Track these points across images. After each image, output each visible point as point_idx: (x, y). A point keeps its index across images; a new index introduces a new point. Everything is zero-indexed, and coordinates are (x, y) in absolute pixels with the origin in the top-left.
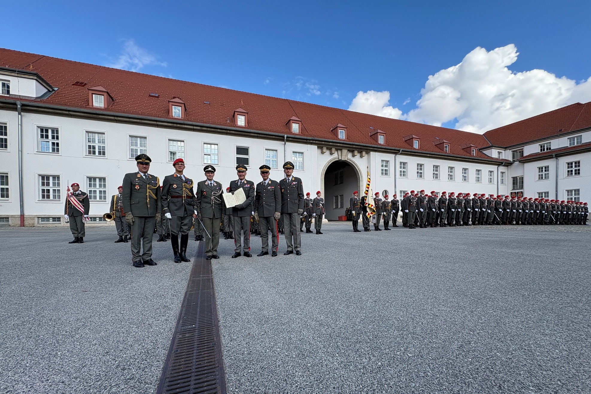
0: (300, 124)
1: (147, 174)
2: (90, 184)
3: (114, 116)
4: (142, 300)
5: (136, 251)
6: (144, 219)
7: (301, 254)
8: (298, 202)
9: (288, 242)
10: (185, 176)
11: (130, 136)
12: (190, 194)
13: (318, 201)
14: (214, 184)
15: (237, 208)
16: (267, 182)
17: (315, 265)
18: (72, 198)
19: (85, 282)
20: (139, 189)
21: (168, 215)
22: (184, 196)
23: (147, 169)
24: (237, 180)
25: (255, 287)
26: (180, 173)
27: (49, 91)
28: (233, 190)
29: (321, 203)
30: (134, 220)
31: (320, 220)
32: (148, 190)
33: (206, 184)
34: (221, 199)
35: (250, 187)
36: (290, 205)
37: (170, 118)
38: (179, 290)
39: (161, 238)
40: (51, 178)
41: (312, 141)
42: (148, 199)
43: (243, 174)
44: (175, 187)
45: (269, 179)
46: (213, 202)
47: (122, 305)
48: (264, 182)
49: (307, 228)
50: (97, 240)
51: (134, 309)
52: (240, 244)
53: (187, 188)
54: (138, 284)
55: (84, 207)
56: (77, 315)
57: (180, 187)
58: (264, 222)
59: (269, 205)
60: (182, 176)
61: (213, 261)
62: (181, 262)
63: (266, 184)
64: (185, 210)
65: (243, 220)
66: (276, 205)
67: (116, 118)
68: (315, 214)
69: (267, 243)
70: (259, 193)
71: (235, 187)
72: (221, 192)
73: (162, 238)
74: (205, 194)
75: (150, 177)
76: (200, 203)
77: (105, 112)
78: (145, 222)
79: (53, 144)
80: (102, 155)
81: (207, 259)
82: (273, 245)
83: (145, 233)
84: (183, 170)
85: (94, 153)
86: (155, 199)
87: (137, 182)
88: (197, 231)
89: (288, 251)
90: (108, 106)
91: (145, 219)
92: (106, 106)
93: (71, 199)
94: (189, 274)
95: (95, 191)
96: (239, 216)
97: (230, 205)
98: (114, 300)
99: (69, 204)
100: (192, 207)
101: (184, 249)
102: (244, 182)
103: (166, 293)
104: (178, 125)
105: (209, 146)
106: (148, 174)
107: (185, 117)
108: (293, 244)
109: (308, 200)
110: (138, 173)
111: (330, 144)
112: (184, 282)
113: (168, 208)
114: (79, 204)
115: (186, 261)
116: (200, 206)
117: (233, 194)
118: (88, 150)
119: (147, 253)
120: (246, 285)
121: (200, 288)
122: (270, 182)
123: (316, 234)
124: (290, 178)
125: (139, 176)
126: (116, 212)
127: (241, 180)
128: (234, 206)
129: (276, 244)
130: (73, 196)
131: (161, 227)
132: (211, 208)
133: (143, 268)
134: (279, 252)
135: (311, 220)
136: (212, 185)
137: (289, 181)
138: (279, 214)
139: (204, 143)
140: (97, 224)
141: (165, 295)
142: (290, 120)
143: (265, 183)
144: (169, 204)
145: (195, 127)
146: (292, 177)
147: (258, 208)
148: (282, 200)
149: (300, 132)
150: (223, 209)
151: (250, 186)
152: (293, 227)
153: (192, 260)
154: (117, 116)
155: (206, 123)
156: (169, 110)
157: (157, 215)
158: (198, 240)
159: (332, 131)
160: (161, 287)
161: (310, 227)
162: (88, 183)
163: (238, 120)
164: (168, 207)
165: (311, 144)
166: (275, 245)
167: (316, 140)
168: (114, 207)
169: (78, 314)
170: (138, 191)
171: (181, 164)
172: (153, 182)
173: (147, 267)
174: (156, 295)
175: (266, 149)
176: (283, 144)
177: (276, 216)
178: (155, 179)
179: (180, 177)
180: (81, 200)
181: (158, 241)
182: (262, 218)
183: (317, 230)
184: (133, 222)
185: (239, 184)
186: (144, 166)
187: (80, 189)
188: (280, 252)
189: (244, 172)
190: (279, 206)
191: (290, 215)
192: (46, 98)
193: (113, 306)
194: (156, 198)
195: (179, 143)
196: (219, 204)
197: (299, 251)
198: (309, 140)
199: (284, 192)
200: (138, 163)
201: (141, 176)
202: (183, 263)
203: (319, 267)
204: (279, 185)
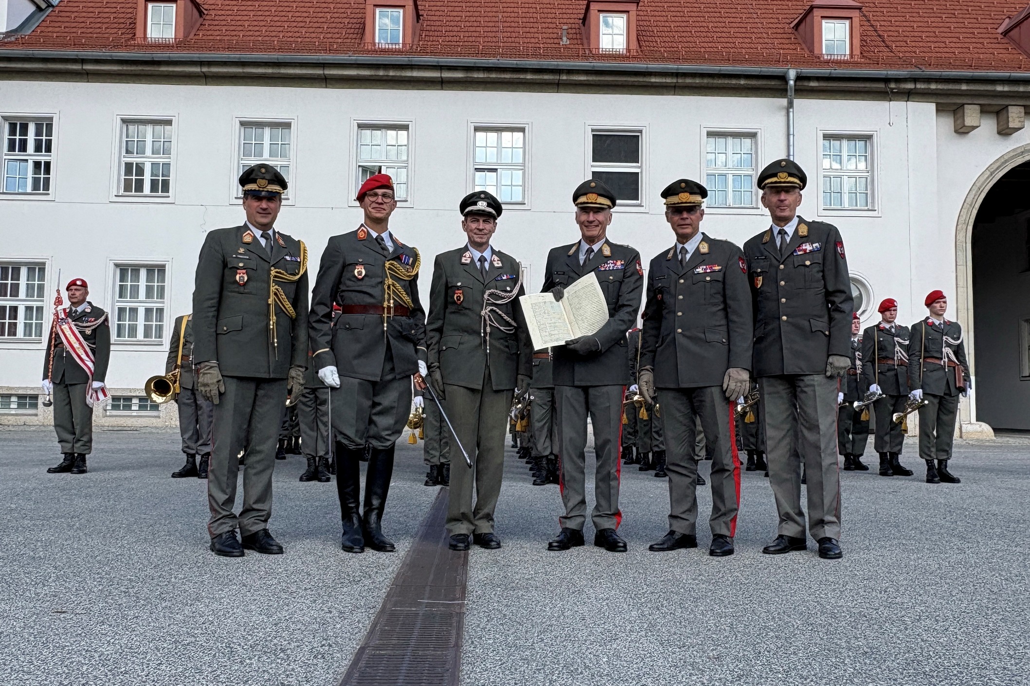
0: (856, 21)
1: (270, 232)
2: (121, 287)
3: (201, 63)
4: (214, 656)
5: (222, 497)
6: (252, 386)
7: (839, 556)
8: (826, 325)
9: (783, 501)
10: (395, 235)
11: (242, 124)
12: (407, 299)
13: (937, 335)
14: (491, 263)
15: (574, 352)
16: (691, 246)
17: (898, 600)
18: (65, 327)
19: (67, 585)
20: (245, 284)
21: (330, 375)
22: (389, 307)
23: (272, 214)
24: (573, 245)
25: (619, 657)
26: (379, 227)
27: (39, 8)
28: (559, 283)
29: (949, 345)
30: (222, 390)
31: (945, 418)
32: (273, 288)
33: (463, 260)
34: (514, 319)
35: (624, 271)
36: (791, 342)
37: (368, 51)
38: (339, 639)
39: (312, 469)
40: (24, 272)
41: (910, 86)
42: (273, 319)
43: (600, 217)
44: (360, 273)
45: (698, 237)
46: (488, 329)
47: (154, 666)
48: (680, 246)
49: (882, 456)
50: (123, 468)
51: (187, 680)
52: (579, 498)
53: (398, 279)
54: (215, 605)
55: (94, 354)
56: (26, 677)
57: (376, 276)
58: (677, 408)
59: (700, 339)
60: (384, 235)
61: (477, 554)
62: (362, 551)
63: (688, 256)
64: (389, 357)
65: (591, 397)
66: (729, 340)
67: (205, 69)
68: (918, 393)
69: (690, 499)
70: (661, 291)
71: (566, 269)
72: (516, 291)
73: (316, 468)
74: (459, 298)
75: (281, 242)
76: (440, 330)
77: (176, 55)
78: (256, 395)
79: (37, 165)
80: (160, 193)
81: (454, 547)
82: (716, 509)
83: (255, 437)
84: (389, 214)
85: (139, 186)
86: (291, 318)
87: (241, 260)
88: (434, 449)
89: (781, 537)
90: (186, 36)
91: (257, 388)
92: (181, 36)
93: (62, 330)
94: (383, 593)
95: (134, 311)
96: (577, 383)
97: (548, 338)
98: (134, 647)
99: (55, 346)
100: (411, 346)
101: (376, 502)
102: (600, 250)
103: (293, 645)
104: (392, 73)
105: (493, 136)
106: (274, 232)
107: (415, 43)
108: (805, 510)
109: (888, 332)
110: (245, 227)
111: (999, 88)
112: (358, 615)
113: (332, 349)
114: (82, 346)
115: (381, 546)
116: (438, 342)
117: (559, 297)
118: (123, 177)
119: (255, 506)
120: (584, 647)
121: (413, 642)
122: (704, 248)
123: (928, 481)
124: (790, 229)
125: (247, 239)
126: (183, 373)
127: (591, 240)
128: (563, 343)
129: (729, 504)
130: (70, 320)
131: (312, 429)
132: (480, 352)
133: (239, 559)
134: (745, 541)
135: (902, 420)
136: (487, 265)
137: (783, 239)
138: (745, 376)
139: (477, 129)
140: (133, 420)
141: (289, 652)
142: (812, 8)
143: (684, 251)
144: (334, 336)
145: (446, 75)
146: (795, 221)
147: (654, 352)
148: (755, 321)
149: (857, 52)
150: (523, 359)
151: (626, 266)
152: (806, 432)
153: (403, 547)
154: (210, 63)
155: (485, 55)
156: (364, 24)
157: (293, 373)
158: (435, 483)
159: (1005, 33)
160: (284, 626)
161: (900, 451)
162: (118, 283)
163: (603, 29)
164: (332, 345)
165: (909, 95)
166: (723, 509)
167: (929, 80)
168: (177, 356)
169: (29, 673)
170: (242, 289)
171: (384, 195)
172: (288, 258)
173: (252, 556)
174: (259, 647)
175: (710, 134)
176: (780, 108)
177: (732, 386)
178: (294, 247)
179: (379, 241)
180: (88, 332)
181: (301, 479)
182: (671, 395)
183: (929, 463)
184: (221, 394)
185: (582, 258)
186: (264, 204)
187: (88, 299)
188: (748, 541)
189: (603, 209)
190: (744, 344)
191: (792, 382)
192: (30, 31)
193: (127, 664)
194: (294, 315)
195: (391, 133)
196: (506, 337)
197: (830, 539)
198: (898, 80)
199: (765, 289)
200: (247, 193)
201: (255, 238)
202: (370, 555)
203: (918, 609)
204: (740, 259)
